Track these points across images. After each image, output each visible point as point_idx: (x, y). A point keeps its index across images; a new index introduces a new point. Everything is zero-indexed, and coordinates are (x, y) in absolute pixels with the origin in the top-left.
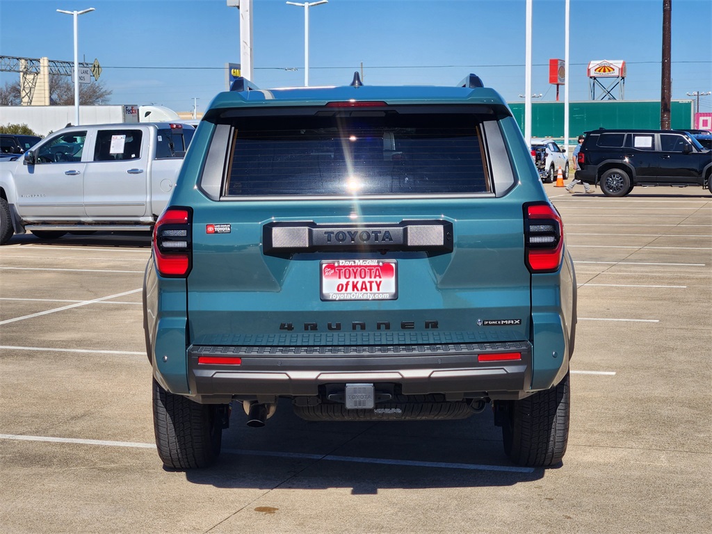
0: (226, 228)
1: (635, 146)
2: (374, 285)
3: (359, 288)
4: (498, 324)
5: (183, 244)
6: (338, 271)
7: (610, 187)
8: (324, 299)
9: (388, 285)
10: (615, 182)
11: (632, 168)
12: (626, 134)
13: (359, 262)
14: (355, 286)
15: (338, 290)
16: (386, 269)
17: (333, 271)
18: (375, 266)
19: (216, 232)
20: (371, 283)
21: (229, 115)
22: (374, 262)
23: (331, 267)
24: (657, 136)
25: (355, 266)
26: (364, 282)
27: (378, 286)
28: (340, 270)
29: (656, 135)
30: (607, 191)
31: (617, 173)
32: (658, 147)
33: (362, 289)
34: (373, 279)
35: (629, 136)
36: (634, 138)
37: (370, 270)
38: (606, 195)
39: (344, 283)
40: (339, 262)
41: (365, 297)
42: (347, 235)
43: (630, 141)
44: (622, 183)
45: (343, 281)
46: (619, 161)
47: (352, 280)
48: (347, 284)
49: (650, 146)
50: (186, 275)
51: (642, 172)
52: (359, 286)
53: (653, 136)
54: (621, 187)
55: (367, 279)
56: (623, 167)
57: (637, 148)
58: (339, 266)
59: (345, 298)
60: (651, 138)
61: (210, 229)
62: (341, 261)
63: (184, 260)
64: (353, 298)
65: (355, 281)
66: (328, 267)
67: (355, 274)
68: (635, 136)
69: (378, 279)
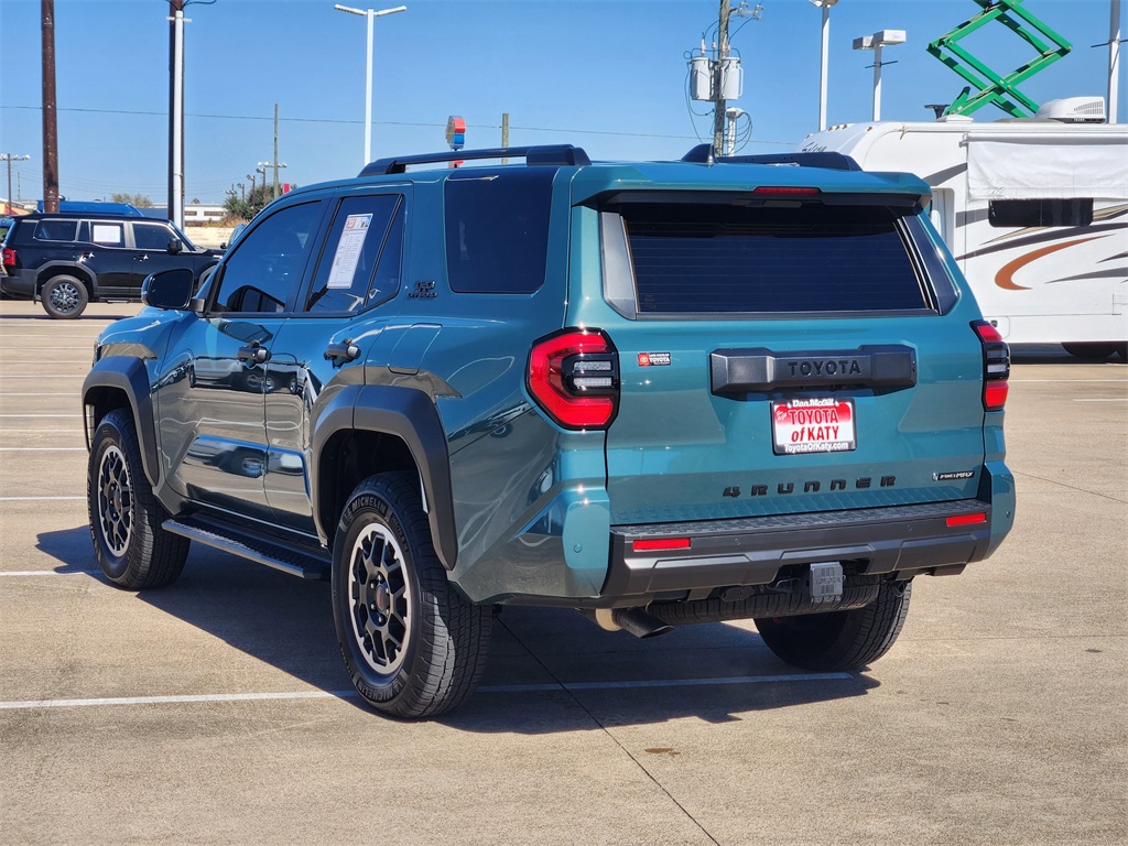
0: (664, 359)
1: (95, 240)
2: (831, 431)
3: (816, 436)
4: (953, 478)
5: (607, 382)
6: (793, 416)
7: (58, 304)
8: (779, 452)
9: (845, 431)
10: (65, 296)
11: (92, 274)
12: (80, 221)
13: (814, 402)
14: (810, 434)
15: (793, 440)
16: (842, 411)
17: (785, 415)
18: (830, 407)
19: (653, 364)
20: (828, 428)
21: (620, 199)
22: (829, 402)
23: (785, 409)
24: (129, 225)
25: (809, 408)
26: (820, 429)
27: (836, 432)
28: (793, 413)
29: (126, 223)
30: (53, 309)
31: (66, 282)
32: (131, 244)
33: (819, 437)
34: (829, 424)
35: (85, 225)
36: (92, 227)
37: (826, 412)
38: (52, 317)
39: (799, 431)
40: (791, 403)
41: (823, 448)
42: (812, 365)
43: (86, 233)
44: (75, 297)
45: (798, 427)
46: (71, 263)
47: (807, 425)
48: (803, 432)
49: (118, 240)
50: (606, 428)
51: (108, 280)
52: (815, 434)
53: (122, 226)
54: (75, 303)
55: (823, 425)
56: (75, 272)
57: (99, 243)
58: (793, 408)
59: (803, 450)
60: (118, 228)
61: (644, 360)
62: (794, 401)
63: (607, 402)
64: (810, 450)
65: (811, 426)
66: (778, 409)
67: (810, 417)
68: (93, 224)
69: (834, 424)
